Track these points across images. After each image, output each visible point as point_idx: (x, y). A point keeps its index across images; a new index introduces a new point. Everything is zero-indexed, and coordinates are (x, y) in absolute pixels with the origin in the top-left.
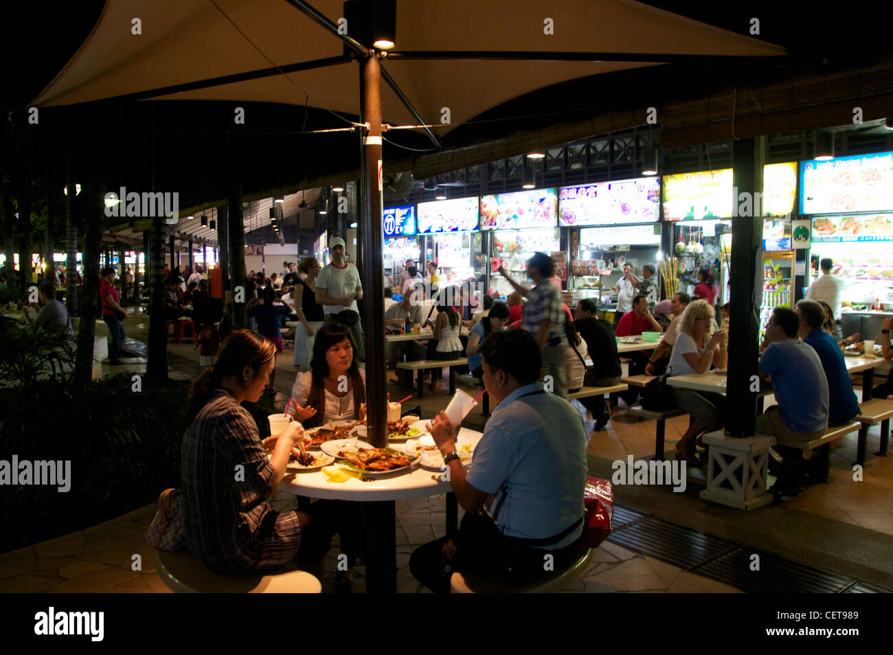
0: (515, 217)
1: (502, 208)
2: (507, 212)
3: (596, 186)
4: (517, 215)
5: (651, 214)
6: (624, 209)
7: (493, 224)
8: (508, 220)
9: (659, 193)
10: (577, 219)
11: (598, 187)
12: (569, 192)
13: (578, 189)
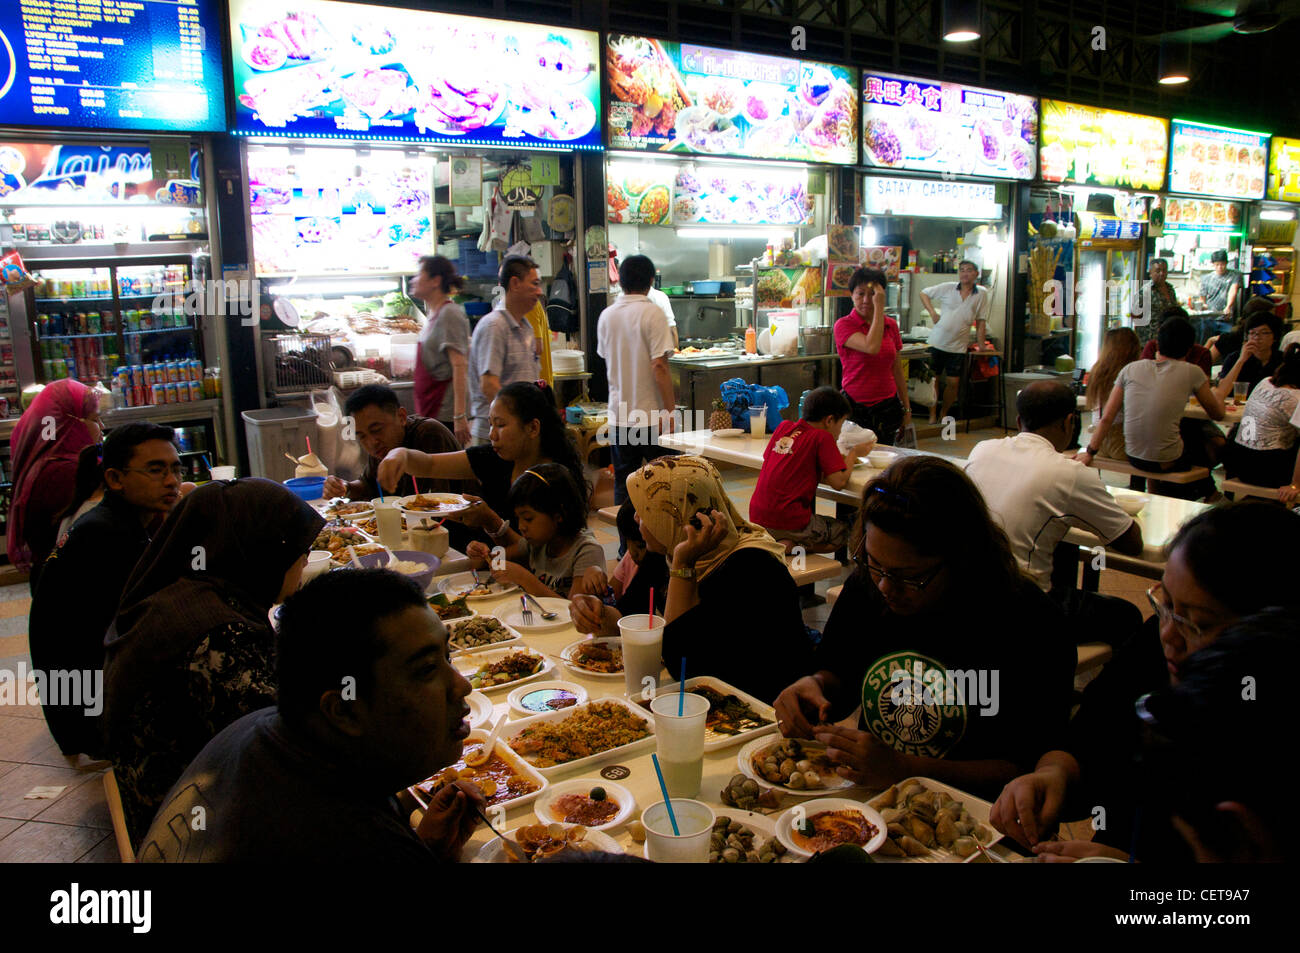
0: (739, 121)
1: (699, 88)
2: (712, 105)
3: (938, 88)
4: (749, 118)
5: (1026, 164)
6: (988, 148)
7: (663, 131)
8: (715, 128)
9: (1036, 128)
10: (903, 155)
11: (944, 90)
12: (884, 87)
13: (904, 84)
